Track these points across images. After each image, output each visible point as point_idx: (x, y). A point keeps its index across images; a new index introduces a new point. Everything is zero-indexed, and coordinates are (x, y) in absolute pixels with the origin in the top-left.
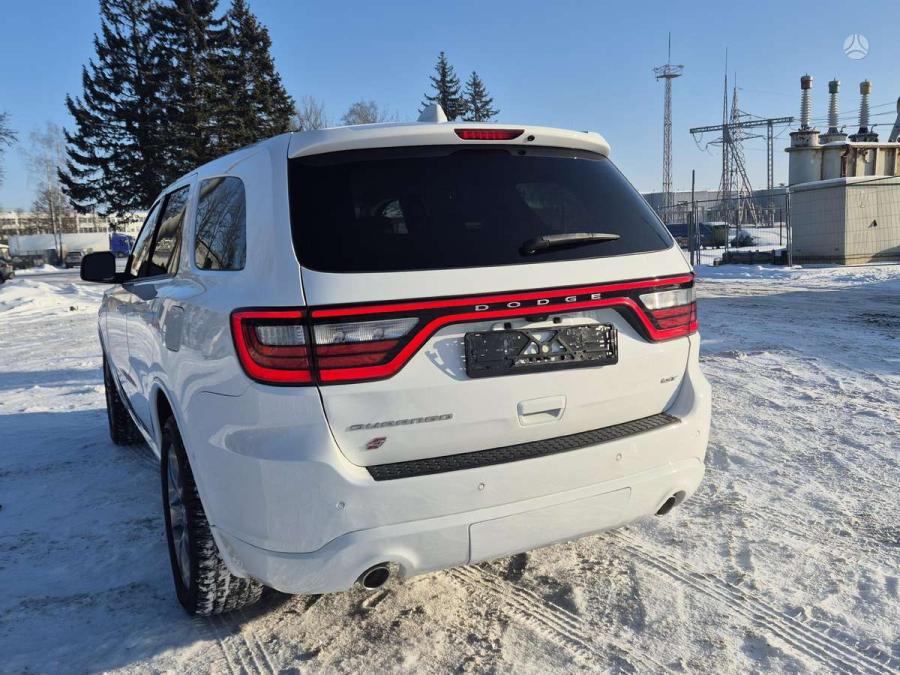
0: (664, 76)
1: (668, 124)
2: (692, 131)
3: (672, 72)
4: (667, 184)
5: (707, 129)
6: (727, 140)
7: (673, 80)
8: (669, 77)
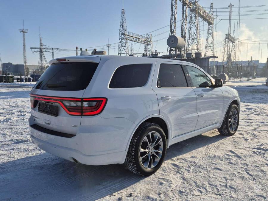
0: (23, 32)
1: (24, 45)
2: (31, 48)
3: (25, 31)
4: (25, 62)
5: (36, 48)
6: (41, 52)
7: (25, 33)
8: (24, 32)
